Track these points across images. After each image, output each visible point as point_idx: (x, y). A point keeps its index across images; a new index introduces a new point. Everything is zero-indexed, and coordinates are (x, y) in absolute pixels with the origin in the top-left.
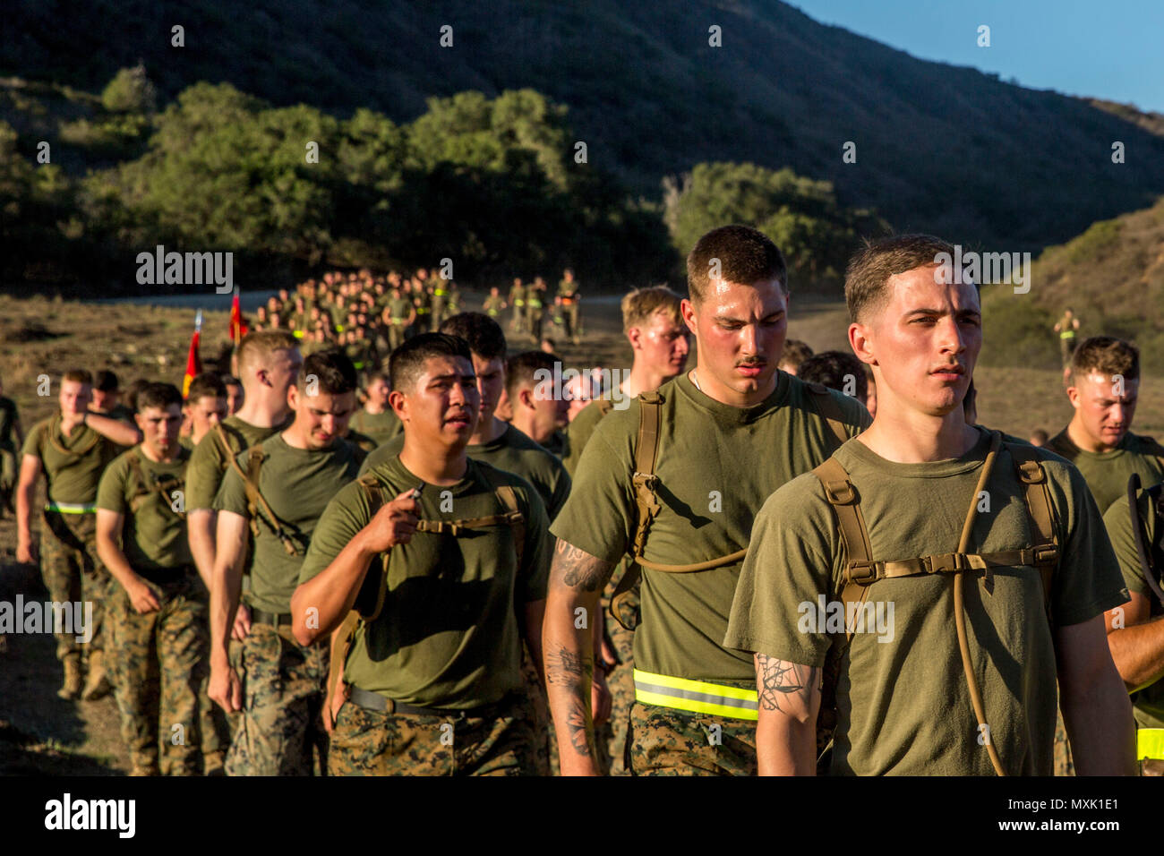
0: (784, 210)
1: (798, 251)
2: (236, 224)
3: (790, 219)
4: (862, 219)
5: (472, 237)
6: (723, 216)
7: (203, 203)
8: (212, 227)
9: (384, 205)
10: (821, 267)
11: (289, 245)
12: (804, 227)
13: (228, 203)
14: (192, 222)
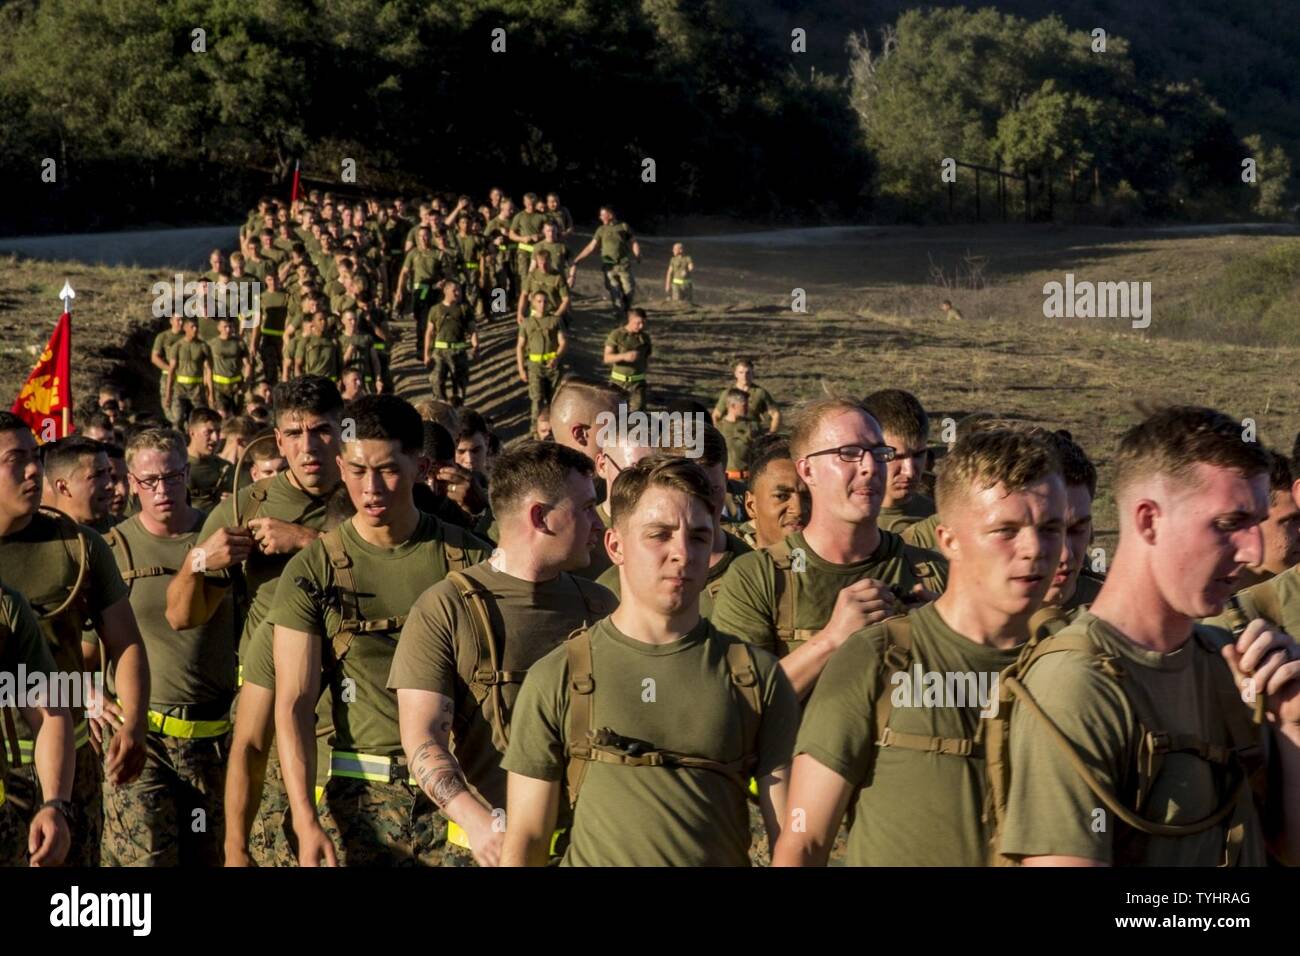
0: (1048, 85)
1: (1070, 153)
2: (153, 117)
3: (1059, 99)
4: (1176, 98)
5: (537, 134)
6: (947, 97)
7: (100, 82)
8: (114, 121)
9: (391, 82)
10: (1110, 178)
11: (238, 148)
12: (1081, 111)
13: (139, 81)
14: (83, 112)
